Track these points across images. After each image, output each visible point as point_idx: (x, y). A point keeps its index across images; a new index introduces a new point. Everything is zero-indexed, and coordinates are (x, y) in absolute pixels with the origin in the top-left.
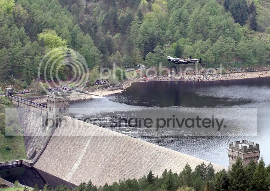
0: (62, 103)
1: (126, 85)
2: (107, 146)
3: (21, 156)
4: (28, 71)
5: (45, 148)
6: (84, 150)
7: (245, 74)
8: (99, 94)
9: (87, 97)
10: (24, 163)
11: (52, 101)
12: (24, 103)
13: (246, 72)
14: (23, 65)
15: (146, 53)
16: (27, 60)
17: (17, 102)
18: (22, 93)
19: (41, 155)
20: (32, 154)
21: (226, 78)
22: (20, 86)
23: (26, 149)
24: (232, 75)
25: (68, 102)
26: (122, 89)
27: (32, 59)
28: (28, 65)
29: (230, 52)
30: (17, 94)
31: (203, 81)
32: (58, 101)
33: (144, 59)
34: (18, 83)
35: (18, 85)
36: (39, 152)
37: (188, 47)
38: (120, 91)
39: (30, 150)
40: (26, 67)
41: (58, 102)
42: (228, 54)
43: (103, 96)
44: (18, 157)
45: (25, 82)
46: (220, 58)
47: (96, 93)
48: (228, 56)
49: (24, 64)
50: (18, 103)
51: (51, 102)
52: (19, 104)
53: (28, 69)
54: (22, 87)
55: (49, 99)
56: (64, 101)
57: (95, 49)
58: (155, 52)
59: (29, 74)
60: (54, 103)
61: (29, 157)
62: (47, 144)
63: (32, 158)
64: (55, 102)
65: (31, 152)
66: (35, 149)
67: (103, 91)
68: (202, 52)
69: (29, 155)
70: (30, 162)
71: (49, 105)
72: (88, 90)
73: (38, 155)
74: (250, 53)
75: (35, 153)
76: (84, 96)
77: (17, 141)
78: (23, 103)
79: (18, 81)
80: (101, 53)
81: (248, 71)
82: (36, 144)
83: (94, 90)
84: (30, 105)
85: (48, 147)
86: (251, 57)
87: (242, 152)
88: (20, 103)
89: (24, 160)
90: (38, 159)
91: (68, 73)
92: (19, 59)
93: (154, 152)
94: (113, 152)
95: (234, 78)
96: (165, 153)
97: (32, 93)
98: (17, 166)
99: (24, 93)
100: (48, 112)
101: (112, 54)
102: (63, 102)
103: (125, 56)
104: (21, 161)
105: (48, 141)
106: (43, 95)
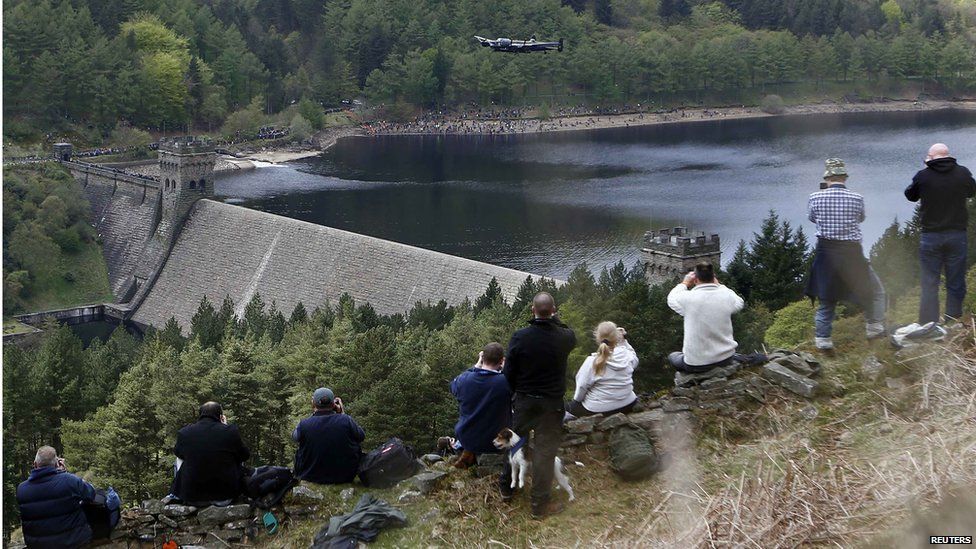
0: (196, 169)
1: (328, 142)
2: (315, 262)
3: (100, 295)
4: (105, 106)
5: (157, 276)
6: (258, 276)
7: (595, 119)
8: (270, 159)
9: (243, 164)
10: (108, 312)
11: (173, 164)
13: (595, 115)
14: (92, 91)
15: (364, 72)
16: (101, 80)
17: (83, 174)
18: (92, 155)
19: (149, 291)
20: (126, 290)
21: (552, 128)
22: (85, 141)
23: (112, 280)
24: (564, 120)
25: (210, 165)
26: (319, 149)
27: (111, 77)
28: (104, 91)
29: (559, 69)
30: (80, 156)
31: (501, 133)
32: (187, 162)
33: (362, 85)
34: (80, 132)
35: (79, 137)
36: (144, 284)
37: (463, 56)
38: (315, 153)
39: (121, 281)
40: (98, 95)
41: (187, 164)
42: (553, 72)
43: (278, 163)
44: (93, 299)
45: (96, 130)
46: (534, 82)
47: (262, 156)
48: (554, 78)
49: (93, 87)
50: (85, 175)
51: (170, 167)
52: (87, 177)
53: (102, 100)
54: (90, 142)
55: (164, 160)
56: (201, 162)
57: (251, 58)
58: (388, 68)
59: (106, 112)
60: (178, 168)
61: (120, 297)
62: (163, 267)
63: (127, 299)
64: (180, 165)
65: (124, 285)
66: (133, 278)
67: (277, 154)
68: (496, 69)
69: (119, 293)
70: (123, 308)
71: (165, 174)
72: (242, 150)
73: (141, 291)
74: (604, 71)
75: (134, 288)
76: (235, 162)
77: (89, 262)
78: (97, 175)
79: (80, 130)
80: (265, 69)
81: (599, 113)
82: (134, 269)
83: (256, 150)
84: (114, 179)
85: (165, 273)
86: (608, 81)
87: (678, 253)
88: (90, 176)
89: (108, 305)
90: (141, 302)
91: (195, 110)
92: (81, 77)
93: (439, 270)
94: (333, 275)
95: (570, 128)
96: (468, 272)
97: (116, 156)
98: (92, 318)
99: (97, 155)
100: (164, 190)
101: (289, 74)
102: (198, 166)
103: (318, 78)
104: (102, 308)
105: (166, 260)
106: (140, 159)
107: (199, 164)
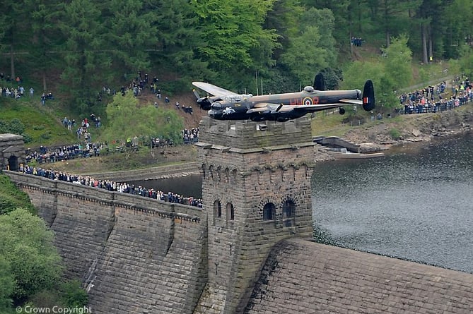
0: (274, 177)
11: (227, 169)
12: (83, 198)
17: (47, 196)
25: (302, 170)
32: (257, 164)
40: (74, 32)
41: (255, 170)
50: (52, 197)
51: (223, 175)
52: (59, 202)
53: (82, 43)
55: (210, 162)
56: (284, 164)
60: (239, 178)
64: (242, 171)
71: (213, 190)
78: (77, 196)
84: (111, 204)
100: (210, 223)
102: (279, 172)
107: (281, 167)
